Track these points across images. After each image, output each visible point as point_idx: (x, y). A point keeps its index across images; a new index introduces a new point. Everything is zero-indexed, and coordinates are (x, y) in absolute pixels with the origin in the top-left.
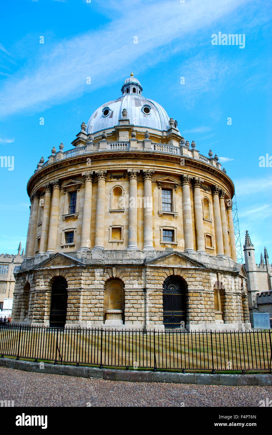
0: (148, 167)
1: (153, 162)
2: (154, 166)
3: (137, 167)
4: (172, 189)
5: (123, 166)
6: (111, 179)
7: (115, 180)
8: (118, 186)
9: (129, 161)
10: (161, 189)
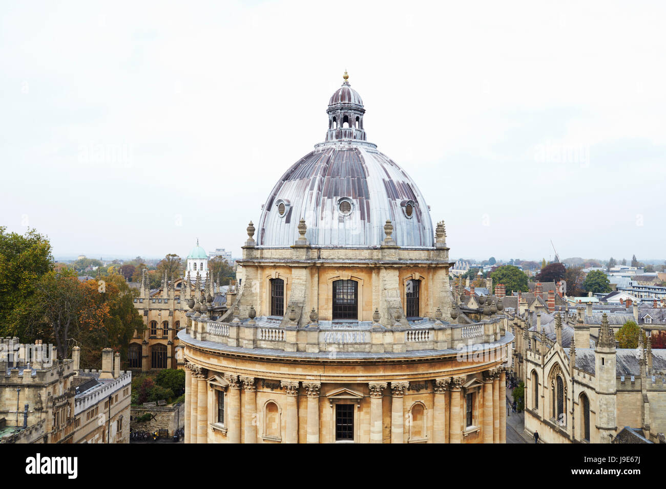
0: (313, 377)
1: (321, 368)
2: (320, 376)
3: (296, 377)
4: (353, 405)
5: (276, 375)
6: (263, 388)
7: (269, 390)
8: (273, 401)
9: (284, 366)
10: (335, 407)
